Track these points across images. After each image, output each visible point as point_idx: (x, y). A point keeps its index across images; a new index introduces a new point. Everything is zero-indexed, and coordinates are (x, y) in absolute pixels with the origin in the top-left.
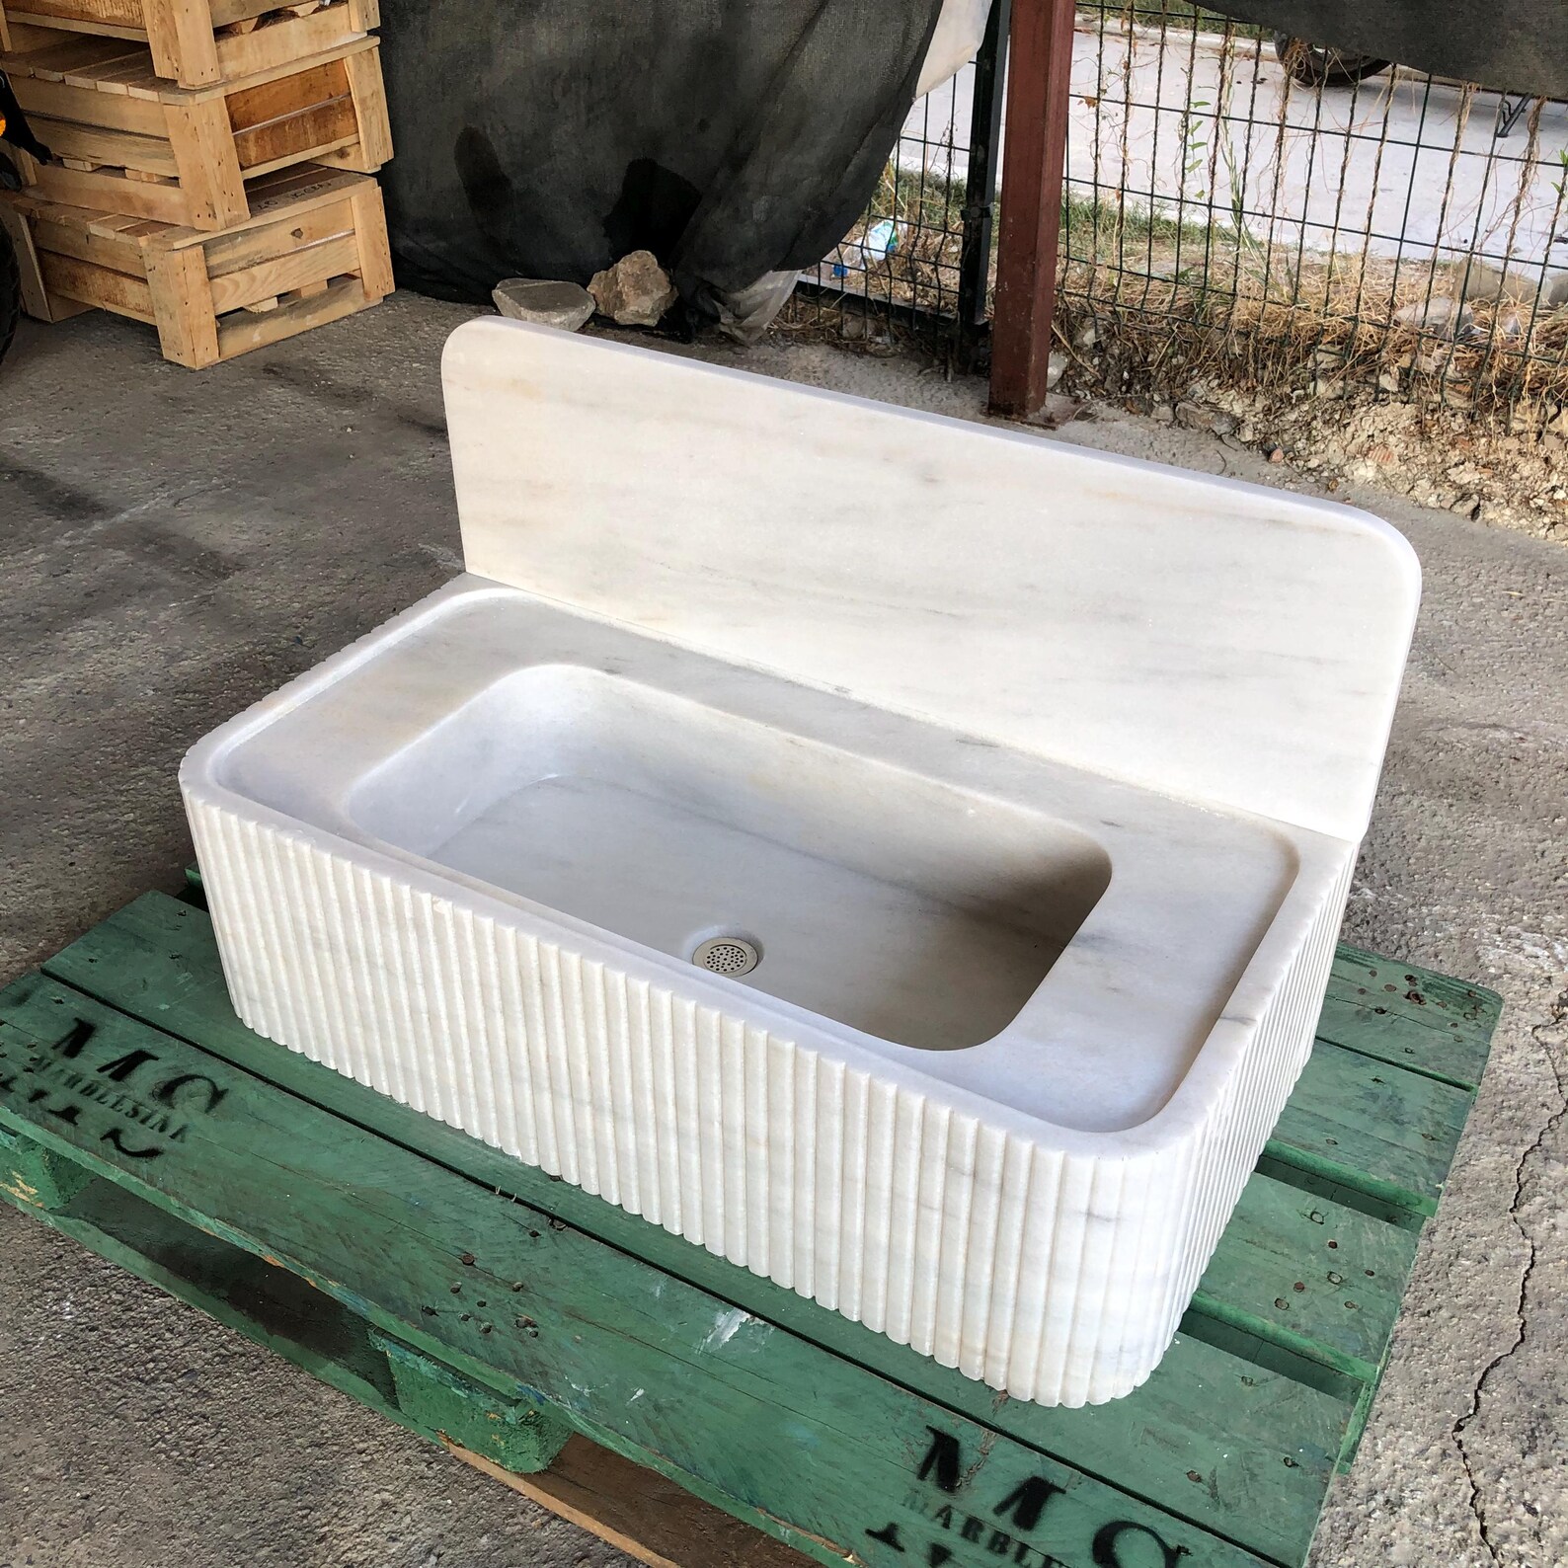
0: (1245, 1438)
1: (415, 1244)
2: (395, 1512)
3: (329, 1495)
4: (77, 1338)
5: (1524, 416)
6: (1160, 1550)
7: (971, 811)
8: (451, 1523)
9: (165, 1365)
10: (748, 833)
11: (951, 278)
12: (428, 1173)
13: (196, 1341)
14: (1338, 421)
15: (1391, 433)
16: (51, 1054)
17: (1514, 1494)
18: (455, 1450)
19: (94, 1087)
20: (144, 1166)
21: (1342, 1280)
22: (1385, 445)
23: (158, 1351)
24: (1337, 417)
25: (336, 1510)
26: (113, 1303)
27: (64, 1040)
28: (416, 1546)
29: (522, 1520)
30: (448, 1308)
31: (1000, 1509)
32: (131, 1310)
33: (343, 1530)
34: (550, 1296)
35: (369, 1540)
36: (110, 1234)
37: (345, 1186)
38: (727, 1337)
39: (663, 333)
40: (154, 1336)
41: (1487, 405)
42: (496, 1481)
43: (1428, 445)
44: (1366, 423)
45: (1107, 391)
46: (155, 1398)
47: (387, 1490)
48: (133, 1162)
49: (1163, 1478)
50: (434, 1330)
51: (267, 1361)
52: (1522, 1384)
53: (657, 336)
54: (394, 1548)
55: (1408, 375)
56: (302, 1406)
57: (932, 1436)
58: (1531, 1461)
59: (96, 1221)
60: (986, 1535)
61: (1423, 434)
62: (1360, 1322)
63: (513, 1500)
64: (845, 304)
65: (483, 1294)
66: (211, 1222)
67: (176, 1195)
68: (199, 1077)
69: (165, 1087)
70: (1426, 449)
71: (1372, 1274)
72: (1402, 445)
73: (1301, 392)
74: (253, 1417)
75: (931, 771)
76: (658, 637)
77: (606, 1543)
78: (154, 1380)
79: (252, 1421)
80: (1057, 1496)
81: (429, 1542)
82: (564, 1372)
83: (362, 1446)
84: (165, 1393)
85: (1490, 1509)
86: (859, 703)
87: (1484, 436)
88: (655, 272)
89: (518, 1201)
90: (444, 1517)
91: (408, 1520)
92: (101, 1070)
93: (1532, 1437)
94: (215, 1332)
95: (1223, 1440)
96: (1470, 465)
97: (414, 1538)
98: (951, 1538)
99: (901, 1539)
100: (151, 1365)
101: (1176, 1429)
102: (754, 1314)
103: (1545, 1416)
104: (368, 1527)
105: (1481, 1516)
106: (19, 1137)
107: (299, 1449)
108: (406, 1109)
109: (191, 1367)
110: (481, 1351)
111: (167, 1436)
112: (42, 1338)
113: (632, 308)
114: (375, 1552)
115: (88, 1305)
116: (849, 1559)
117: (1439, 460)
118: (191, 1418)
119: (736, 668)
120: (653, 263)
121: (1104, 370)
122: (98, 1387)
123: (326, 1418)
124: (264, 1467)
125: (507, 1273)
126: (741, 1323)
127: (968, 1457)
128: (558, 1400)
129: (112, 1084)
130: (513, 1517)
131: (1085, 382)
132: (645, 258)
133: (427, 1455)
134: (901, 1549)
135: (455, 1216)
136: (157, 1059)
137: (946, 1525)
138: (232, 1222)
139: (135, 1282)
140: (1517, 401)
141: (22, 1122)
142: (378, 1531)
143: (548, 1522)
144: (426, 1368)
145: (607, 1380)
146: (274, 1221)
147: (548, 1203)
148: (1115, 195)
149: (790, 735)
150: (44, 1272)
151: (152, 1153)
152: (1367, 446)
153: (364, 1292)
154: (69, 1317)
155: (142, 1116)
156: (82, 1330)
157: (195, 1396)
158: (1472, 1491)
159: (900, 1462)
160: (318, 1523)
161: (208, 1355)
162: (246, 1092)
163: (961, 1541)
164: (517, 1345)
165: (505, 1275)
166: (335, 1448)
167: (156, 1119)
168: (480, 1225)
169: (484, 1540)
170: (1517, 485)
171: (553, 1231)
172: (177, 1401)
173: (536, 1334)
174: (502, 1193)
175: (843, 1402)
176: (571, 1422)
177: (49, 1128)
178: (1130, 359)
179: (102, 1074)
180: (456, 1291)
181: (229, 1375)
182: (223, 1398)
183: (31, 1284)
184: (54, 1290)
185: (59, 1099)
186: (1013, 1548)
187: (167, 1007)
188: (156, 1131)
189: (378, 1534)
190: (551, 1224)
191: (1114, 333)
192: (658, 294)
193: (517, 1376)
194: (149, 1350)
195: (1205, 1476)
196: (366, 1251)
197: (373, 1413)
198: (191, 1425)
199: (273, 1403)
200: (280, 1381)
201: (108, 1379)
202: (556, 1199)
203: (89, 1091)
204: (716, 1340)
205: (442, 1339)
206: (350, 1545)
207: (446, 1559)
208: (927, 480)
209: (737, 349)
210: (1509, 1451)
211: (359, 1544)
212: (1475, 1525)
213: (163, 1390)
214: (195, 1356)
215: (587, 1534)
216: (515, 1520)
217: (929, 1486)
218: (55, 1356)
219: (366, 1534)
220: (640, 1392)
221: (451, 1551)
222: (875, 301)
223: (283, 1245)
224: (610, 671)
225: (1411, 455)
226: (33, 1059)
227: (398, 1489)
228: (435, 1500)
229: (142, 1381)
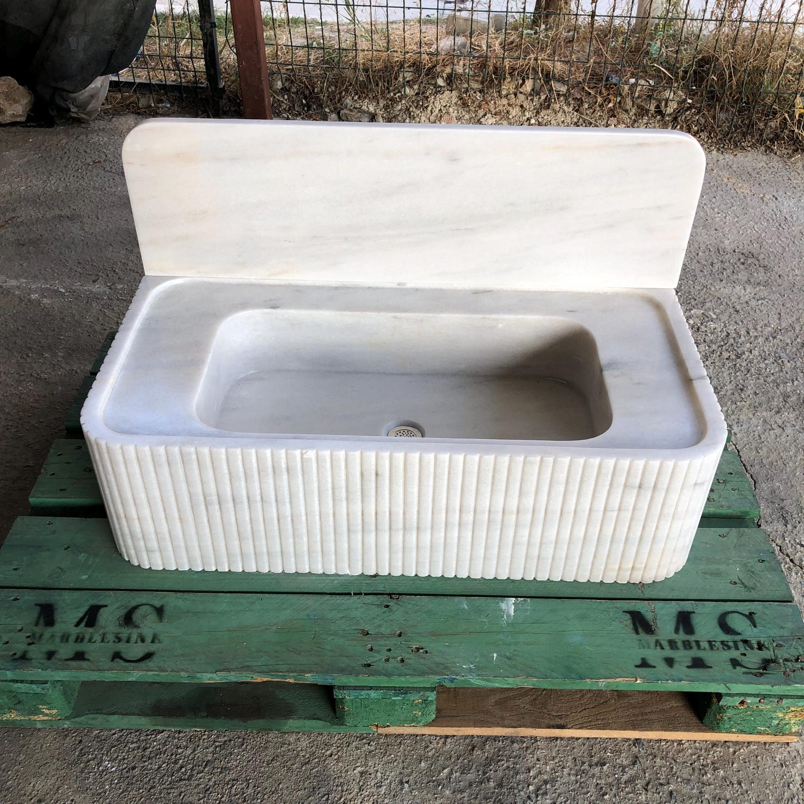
0: (738, 559)
1: (332, 637)
2: (370, 774)
3: (331, 783)
4: (128, 777)
5: (508, 86)
6: (744, 618)
7: (500, 325)
8: (401, 765)
9: (191, 766)
10: (366, 373)
11: (201, 64)
12: (310, 600)
13: (198, 746)
14: (422, 105)
15: (449, 106)
16: (38, 630)
17: (792, 542)
18: (380, 731)
19: (81, 636)
20: (150, 664)
21: (724, 481)
22: (448, 113)
23: (181, 761)
24: (421, 103)
25: (340, 788)
26: (134, 750)
27: (39, 618)
28: (393, 784)
29: (433, 746)
30: (375, 659)
31: (677, 631)
32: (147, 748)
33: (351, 796)
34: (417, 631)
35: (367, 793)
36: (113, 714)
37: (271, 626)
38: (512, 612)
39: (34, 124)
40: (172, 755)
41: (491, 85)
42: (407, 735)
43: (467, 110)
44: (437, 104)
45: (298, 111)
46: (198, 785)
47: (358, 767)
48: (142, 665)
49: (722, 589)
50: (377, 673)
51: (246, 737)
52: (767, 500)
53: (30, 126)
54: (383, 790)
55: (452, 76)
56: (282, 749)
57: (628, 614)
58: (789, 527)
59: (99, 711)
60: (680, 644)
61: (465, 105)
62: (742, 495)
63: (422, 740)
64: (138, 89)
65: (386, 646)
66: (214, 676)
67: (183, 670)
68: (140, 606)
69: (125, 619)
70: (467, 111)
71: (732, 474)
72: (456, 112)
73: (399, 94)
74: (261, 767)
75: (476, 311)
76: (283, 283)
77: (478, 736)
78: (191, 776)
79: (262, 769)
80: (693, 615)
81: (397, 779)
82: (455, 663)
83: (328, 753)
84: (204, 778)
85: (789, 551)
86: (412, 289)
87: (492, 100)
88: (19, 88)
89: (366, 594)
90: (395, 764)
91: (379, 774)
92: (77, 625)
93: (784, 518)
94: (205, 737)
95: (732, 564)
96: (489, 115)
97: (389, 781)
98: (668, 653)
99: (651, 662)
100: (183, 770)
101: (713, 567)
102: (516, 597)
103: (782, 508)
104: (362, 788)
105: (787, 555)
106: (49, 683)
107: (298, 770)
108: (270, 574)
109: (206, 759)
110: (407, 672)
111: (223, 799)
112: (107, 787)
113: (9, 112)
114: (375, 797)
115: (119, 758)
116: (638, 682)
117: (474, 115)
118: (228, 784)
119: (337, 288)
120: (15, 83)
121: (292, 101)
122: (162, 795)
123: (299, 749)
124: (287, 787)
125: (388, 630)
126: (513, 604)
127: (649, 616)
128: (463, 676)
129: (90, 630)
130: (427, 747)
131: (284, 109)
132: (8, 80)
133: (365, 741)
134: (654, 667)
135: (342, 615)
136: (106, 606)
137: (662, 648)
138: (228, 670)
139: (138, 733)
140: (504, 79)
141: (53, 673)
142: (369, 787)
143: (446, 741)
144: (373, 694)
145: (476, 657)
146: (248, 659)
147: (380, 589)
148: (282, 6)
149: (394, 314)
150: (77, 753)
151: (148, 656)
152: (439, 115)
153: (326, 672)
154: (114, 769)
155: (125, 639)
156: (127, 772)
157: (221, 773)
158: (779, 548)
159: (624, 631)
160: (336, 799)
161: (211, 749)
162: (172, 602)
163: (672, 651)
164: (422, 661)
165: (388, 631)
166: (317, 760)
167: (134, 637)
168: (357, 614)
169: (423, 764)
170: (512, 121)
171: (395, 601)
172: (213, 780)
173: (427, 652)
174: (355, 594)
175: (582, 617)
176: (472, 684)
177: (76, 669)
178: (303, 93)
179: (79, 627)
180: (371, 650)
181: (231, 754)
182: (237, 766)
183: (75, 763)
184: (93, 759)
185: (66, 650)
186: (694, 644)
187: (87, 576)
188: (140, 644)
189: (370, 788)
190: (391, 598)
191: (292, 81)
192: (25, 101)
193: (435, 675)
194: (176, 762)
195: (737, 581)
196: (309, 651)
197: (321, 734)
198: (231, 788)
199: (266, 755)
200: (261, 743)
201: (164, 788)
202: (383, 585)
203: (79, 639)
204: (508, 616)
205: (385, 675)
206: (360, 800)
207: (411, 782)
208: (451, 160)
209: (83, 125)
210: (780, 527)
211: (364, 797)
212: (788, 560)
213: (200, 778)
214: (205, 753)
215: (466, 737)
216: (430, 748)
217: (643, 636)
218: (122, 792)
219: (364, 791)
220: (495, 655)
221: (411, 777)
222: (156, 84)
223: (265, 669)
224: (274, 307)
225: (461, 116)
226: (28, 637)
227: (363, 763)
228: (385, 759)
229: (185, 780)
